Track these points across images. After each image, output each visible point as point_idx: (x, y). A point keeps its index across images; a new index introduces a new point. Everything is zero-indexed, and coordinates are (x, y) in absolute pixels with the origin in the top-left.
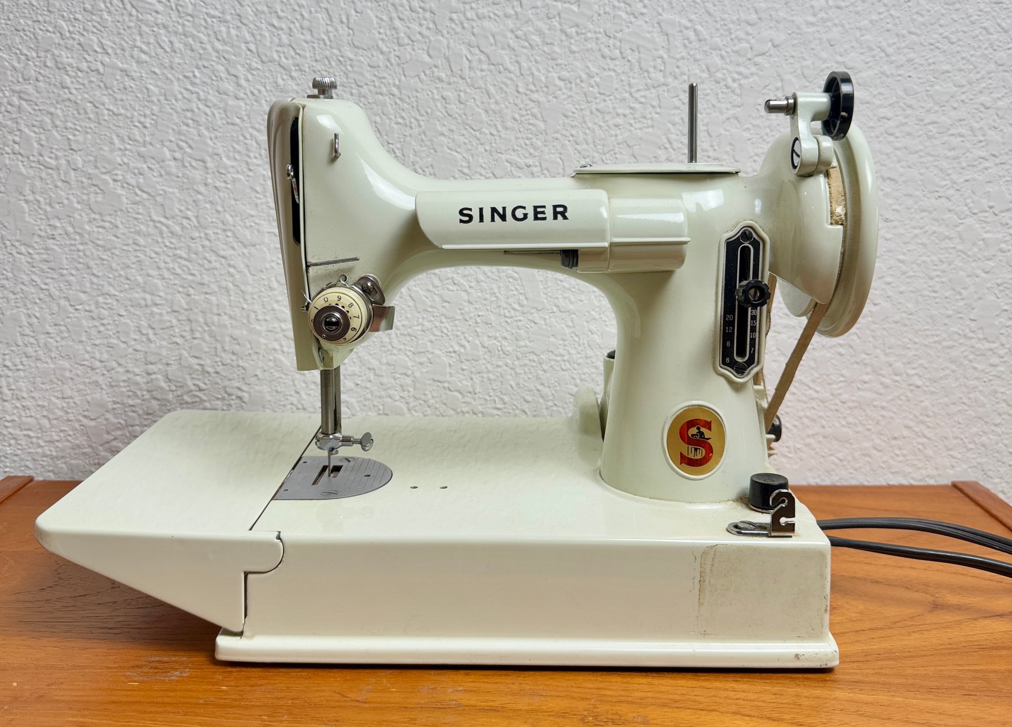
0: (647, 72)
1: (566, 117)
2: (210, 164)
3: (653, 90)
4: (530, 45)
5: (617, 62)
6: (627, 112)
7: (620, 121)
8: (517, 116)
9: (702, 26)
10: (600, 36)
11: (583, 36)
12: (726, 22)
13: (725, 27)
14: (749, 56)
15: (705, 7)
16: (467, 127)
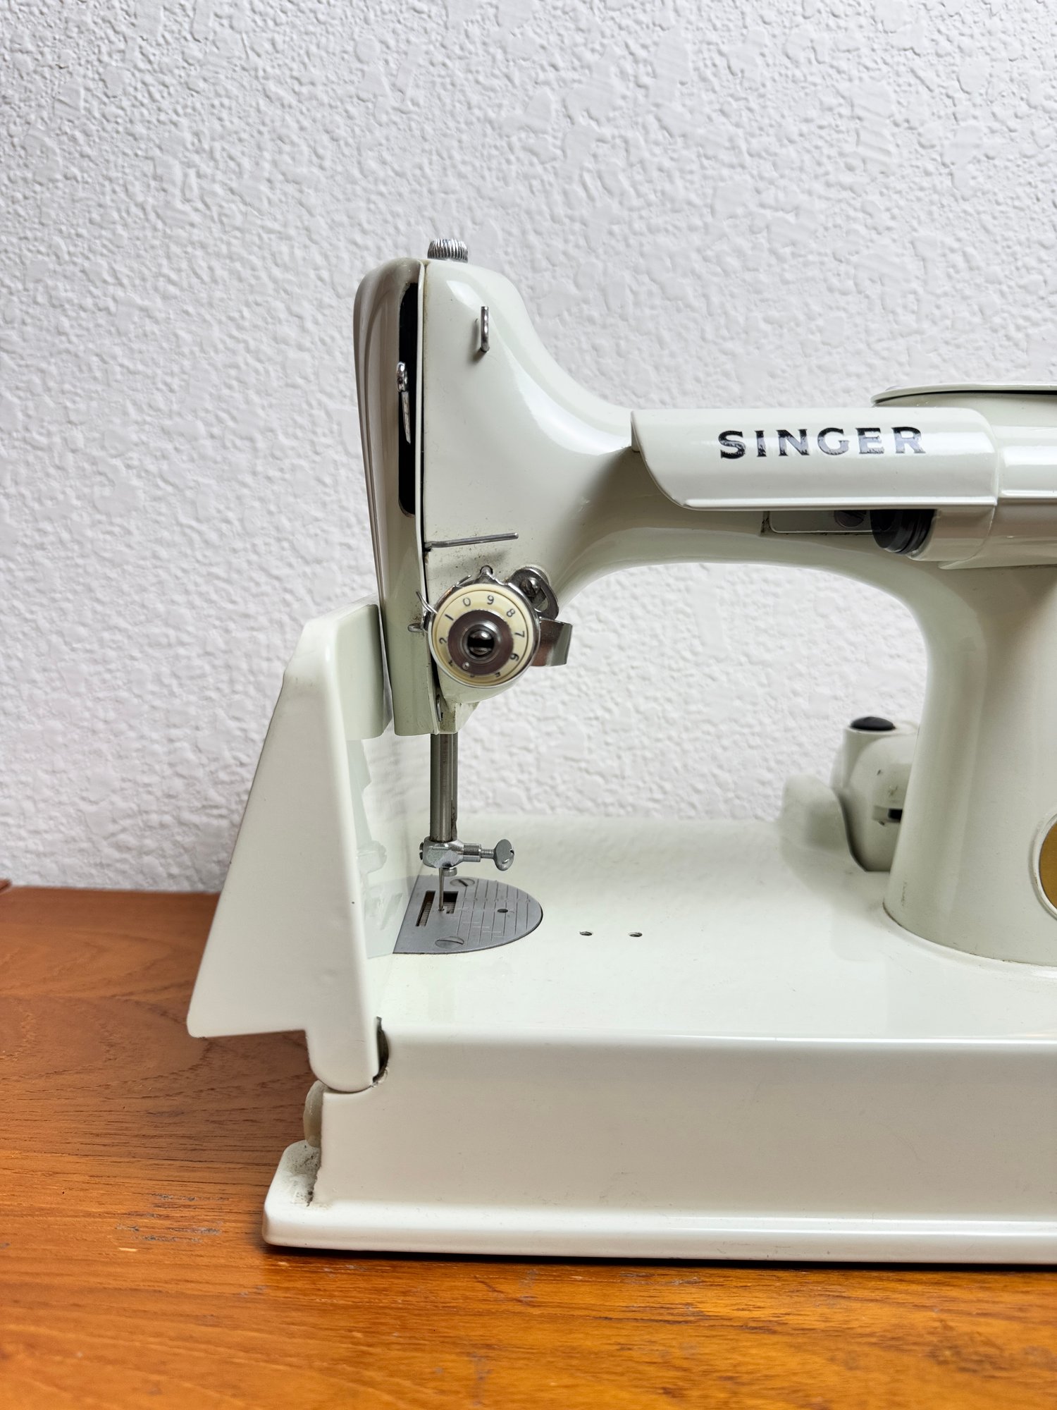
0: (893, 312)
1: (773, 376)
2: (261, 444)
3: (901, 341)
4: (724, 271)
5: (849, 298)
6: (863, 370)
7: (851, 383)
8: (701, 375)
9: (975, 248)
10: (826, 259)
11: (801, 260)
12: (1010, 243)
13: (1008, 251)
14: (1042, 293)
15: (980, 220)
16: (627, 392)
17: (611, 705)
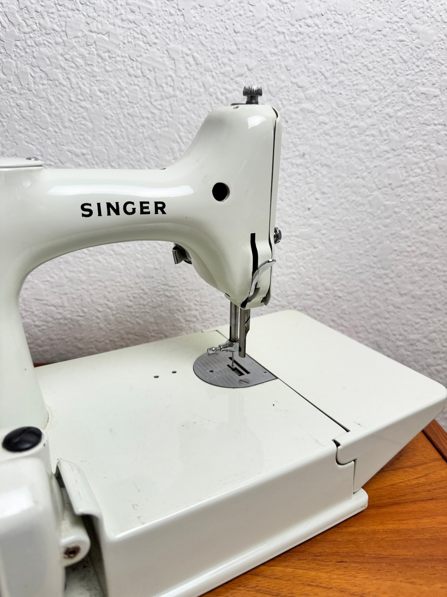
0: (162, 86)
1: (107, 119)
3: (166, 100)
4: (76, 65)
5: (140, 79)
6: (150, 115)
7: (145, 122)
8: (72, 119)
9: (198, 53)
10: (126, 59)
11: (114, 59)
12: (215, 51)
13: (214, 55)
14: (232, 76)
15: (199, 39)
16: (37, 126)
17: (53, 275)
